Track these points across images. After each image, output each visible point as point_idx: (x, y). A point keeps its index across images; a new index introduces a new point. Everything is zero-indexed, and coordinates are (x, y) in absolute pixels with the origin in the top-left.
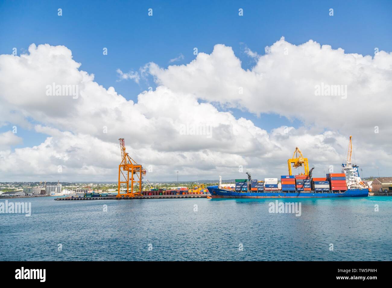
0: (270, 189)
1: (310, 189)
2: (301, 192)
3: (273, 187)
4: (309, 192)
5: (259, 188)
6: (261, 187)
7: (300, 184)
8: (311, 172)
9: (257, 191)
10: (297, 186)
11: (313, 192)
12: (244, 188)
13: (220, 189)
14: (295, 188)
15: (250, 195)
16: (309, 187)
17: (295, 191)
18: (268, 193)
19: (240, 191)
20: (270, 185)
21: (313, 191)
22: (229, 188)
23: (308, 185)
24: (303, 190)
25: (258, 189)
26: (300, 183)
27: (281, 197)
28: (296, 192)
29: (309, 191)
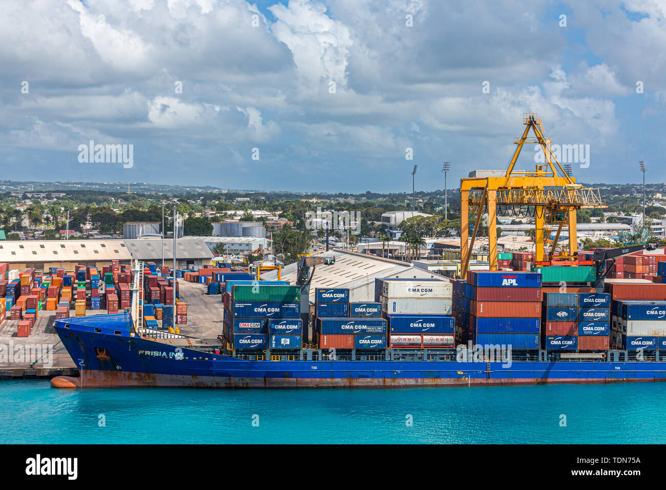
0: (416, 338)
1: (606, 340)
2: (563, 356)
3: (431, 332)
4: (600, 356)
5: (363, 334)
6: (370, 329)
7: (562, 318)
9: (350, 350)
10: (550, 327)
11: (616, 359)
12: (282, 333)
14: (537, 339)
15: (314, 374)
16: (602, 334)
17: (536, 352)
18: (408, 359)
19: (260, 350)
20: (414, 318)
21: (617, 353)
23: (600, 323)
24: (575, 345)
25: (356, 341)
26: (564, 314)
27: (469, 380)
28: (543, 357)
29: (599, 351)
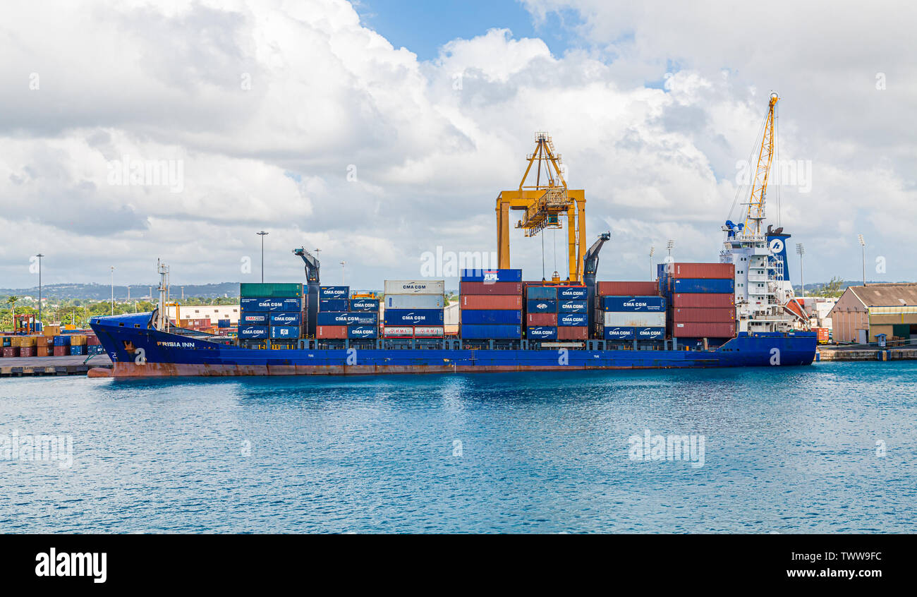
0: (408, 331)
1: (584, 332)
2: (544, 345)
3: (422, 324)
4: (580, 345)
5: (356, 325)
6: (362, 321)
7: (542, 310)
8: (596, 253)
9: (342, 340)
10: (530, 318)
11: (595, 348)
12: (281, 325)
13: (160, 332)
14: (518, 329)
15: (311, 362)
16: (581, 324)
17: (518, 341)
18: (398, 348)
19: (260, 339)
20: (406, 312)
21: (595, 343)
22: (205, 322)
23: (579, 314)
24: (555, 335)
25: (349, 332)
26: (544, 306)
27: (455, 368)
28: (524, 345)
29: (578, 341)
